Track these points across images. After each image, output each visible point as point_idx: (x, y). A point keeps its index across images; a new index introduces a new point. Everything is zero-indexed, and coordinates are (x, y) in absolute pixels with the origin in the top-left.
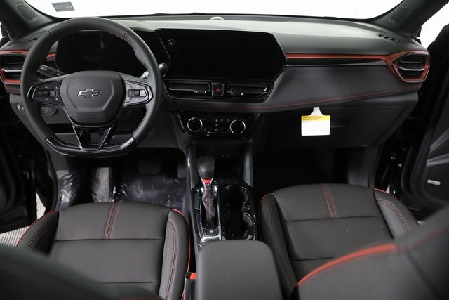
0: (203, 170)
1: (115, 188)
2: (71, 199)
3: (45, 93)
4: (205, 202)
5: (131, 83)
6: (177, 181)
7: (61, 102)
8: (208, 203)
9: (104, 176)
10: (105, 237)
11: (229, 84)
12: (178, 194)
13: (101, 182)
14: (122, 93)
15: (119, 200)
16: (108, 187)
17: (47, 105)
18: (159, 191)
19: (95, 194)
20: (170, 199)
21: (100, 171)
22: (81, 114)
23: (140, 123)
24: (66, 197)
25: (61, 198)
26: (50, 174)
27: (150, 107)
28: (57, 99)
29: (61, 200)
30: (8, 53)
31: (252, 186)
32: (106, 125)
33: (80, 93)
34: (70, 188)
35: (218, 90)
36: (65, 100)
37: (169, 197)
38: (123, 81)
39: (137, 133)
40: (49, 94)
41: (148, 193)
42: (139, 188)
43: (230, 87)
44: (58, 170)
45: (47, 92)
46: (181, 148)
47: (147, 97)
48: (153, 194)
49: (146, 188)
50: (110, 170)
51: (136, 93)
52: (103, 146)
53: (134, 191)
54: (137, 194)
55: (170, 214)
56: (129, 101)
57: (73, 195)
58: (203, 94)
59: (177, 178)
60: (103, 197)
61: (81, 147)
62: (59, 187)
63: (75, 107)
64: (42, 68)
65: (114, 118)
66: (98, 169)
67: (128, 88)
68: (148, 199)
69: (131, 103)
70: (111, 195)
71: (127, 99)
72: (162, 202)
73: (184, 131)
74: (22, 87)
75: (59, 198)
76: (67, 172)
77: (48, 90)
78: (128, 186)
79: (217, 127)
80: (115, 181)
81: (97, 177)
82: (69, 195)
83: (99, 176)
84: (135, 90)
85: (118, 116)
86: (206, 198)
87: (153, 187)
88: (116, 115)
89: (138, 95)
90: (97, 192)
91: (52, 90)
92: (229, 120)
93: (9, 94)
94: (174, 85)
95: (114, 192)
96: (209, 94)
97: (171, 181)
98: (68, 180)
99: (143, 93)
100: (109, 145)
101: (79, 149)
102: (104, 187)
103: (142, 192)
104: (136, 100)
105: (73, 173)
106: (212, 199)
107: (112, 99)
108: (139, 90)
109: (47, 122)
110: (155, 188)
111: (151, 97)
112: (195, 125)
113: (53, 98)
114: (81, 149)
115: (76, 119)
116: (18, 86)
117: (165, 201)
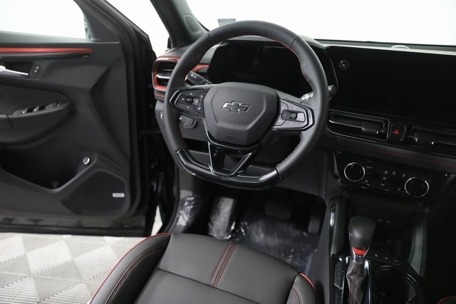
0: (356, 234)
1: (234, 224)
2: (187, 223)
3: (188, 100)
4: (350, 279)
5: (287, 102)
6: (305, 234)
7: (202, 113)
8: (354, 282)
9: (226, 206)
10: (212, 284)
11: (413, 127)
12: (303, 250)
13: (222, 213)
14: (274, 112)
15: (236, 237)
16: (227, 220)
17: (188, 113)
18: (281, 241)
19: (212, 225)
20: (292, 254)
21: (223, 201)
22: (221, 130)
23: (289, 154)
24: (183, 219)
25: (178, 218)
26: (175, 190)
27: (307, 137)
28: (199, 109)
29: (177, 221)
30: (167, 59)
31: (423, 276)
32: (246, 149)
33: (225, 106)
34: (189, 210)
35: (397, 132)
36: (208, 111)
37: (292, 250)
38: (278, 99)
39: (282, 167)
40: (192, 101)
41: (269, 239)
42: (260, 230)
43: (415, 131)
44: (183, 189)
45: (191, 100)
46: (323, 197)
47: (306, 123)
48: (274, 241)
49: (268, 232)
50: (234, 203)
51: (292, 115)
52: (237, 174)
53: (254, 232)
54: (257, 237)
55: (297, 279)
56: (281, 124)
57: (190, 219)
58: (375, 135)
59: (306, 231)
60: (220, 230)
61: (211, 168)
62: (179, 207)
63: (216, 120)
64: (192, 75)
65: (258, 141)
66: (222, 198)
67: (283, 108)
68: (267, 246)
69: (283, 126)
70: (228, 231)
71: (280, 121)
72: (283, 255)
73: (336, 177)
74: (167, 94)
75: (176, 219)
76: (190, 193)
77: (193, 98)
78: (249, 226)
79: (383, 182)
80: (236, 216)
81: (219, 207)
82: (187, 218)
83: (221, 206)
84: (292, 112)
85: (263, 141)
86: (352, 274)
87: (276, 234)
88: (262, 138)
89: (295, 119)
90: (214, 222)
91: (195, 98)
92: (404, 175)
93: (156, 100)
94: (336, 117)
95: (233, 228)
96: (382, 136)
97: (297, 233)
98: (189, 202)
99: (301, 117)
100: (244, 174)
101: (209, 170)
102: (223, 219)
103: (262, 236)
104: (290, 125)
105: (197, 196)
106: (362, 279)
107: (262, 117)
108: (296, 113)
109: (184, 136)
110: (279, 236)
111: (311, 123)
112: (354, 172)
113: (195, 107)
114: (211, 171)
115: (214, 135)
116: (164, 93)
117: (287, 255)
